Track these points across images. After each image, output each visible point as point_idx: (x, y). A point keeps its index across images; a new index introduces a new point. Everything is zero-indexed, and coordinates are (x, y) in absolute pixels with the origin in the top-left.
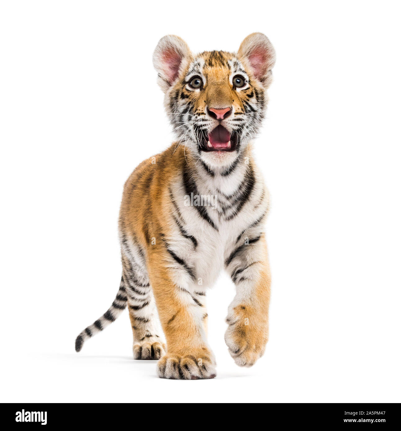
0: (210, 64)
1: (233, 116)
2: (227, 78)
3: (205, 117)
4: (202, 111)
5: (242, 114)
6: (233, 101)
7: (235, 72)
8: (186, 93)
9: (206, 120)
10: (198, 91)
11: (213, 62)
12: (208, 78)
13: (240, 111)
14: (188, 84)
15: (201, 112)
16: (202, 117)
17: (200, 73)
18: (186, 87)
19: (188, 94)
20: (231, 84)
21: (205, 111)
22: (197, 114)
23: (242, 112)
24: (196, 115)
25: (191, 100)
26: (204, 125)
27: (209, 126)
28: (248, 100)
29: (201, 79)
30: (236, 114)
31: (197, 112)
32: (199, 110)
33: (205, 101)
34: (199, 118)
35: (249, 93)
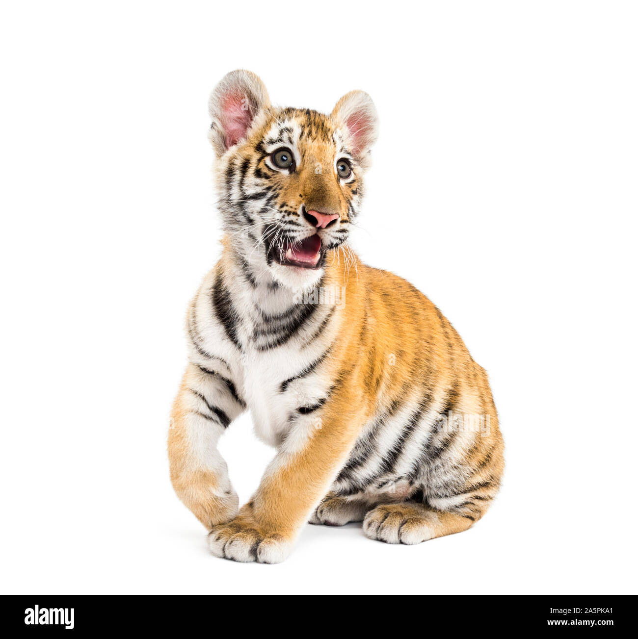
1: (338, 226)
2: (332, 162)
3: (297, 219)
4: (295, 209)
5: (347, 222)
6: (341, 202)
8: (265, 170)
9: (298, 225)
10: (285, 173)
13: (345, 218)
14: (269, 157)
15: (292, 210)
16: (293, 218)
19: (270, 173)
21: (300, 212)
22: (286, 211)
23: (348, 219)
24: (283, 213)
25: (272, 185)
26: (293, 231)
27: (301, 233)
28: (352, 199)
30: (342, 222)
31: (285, 208)
32: (291, 207)
33: (301, 196)
34: (287, 219)
35: (354, 188)
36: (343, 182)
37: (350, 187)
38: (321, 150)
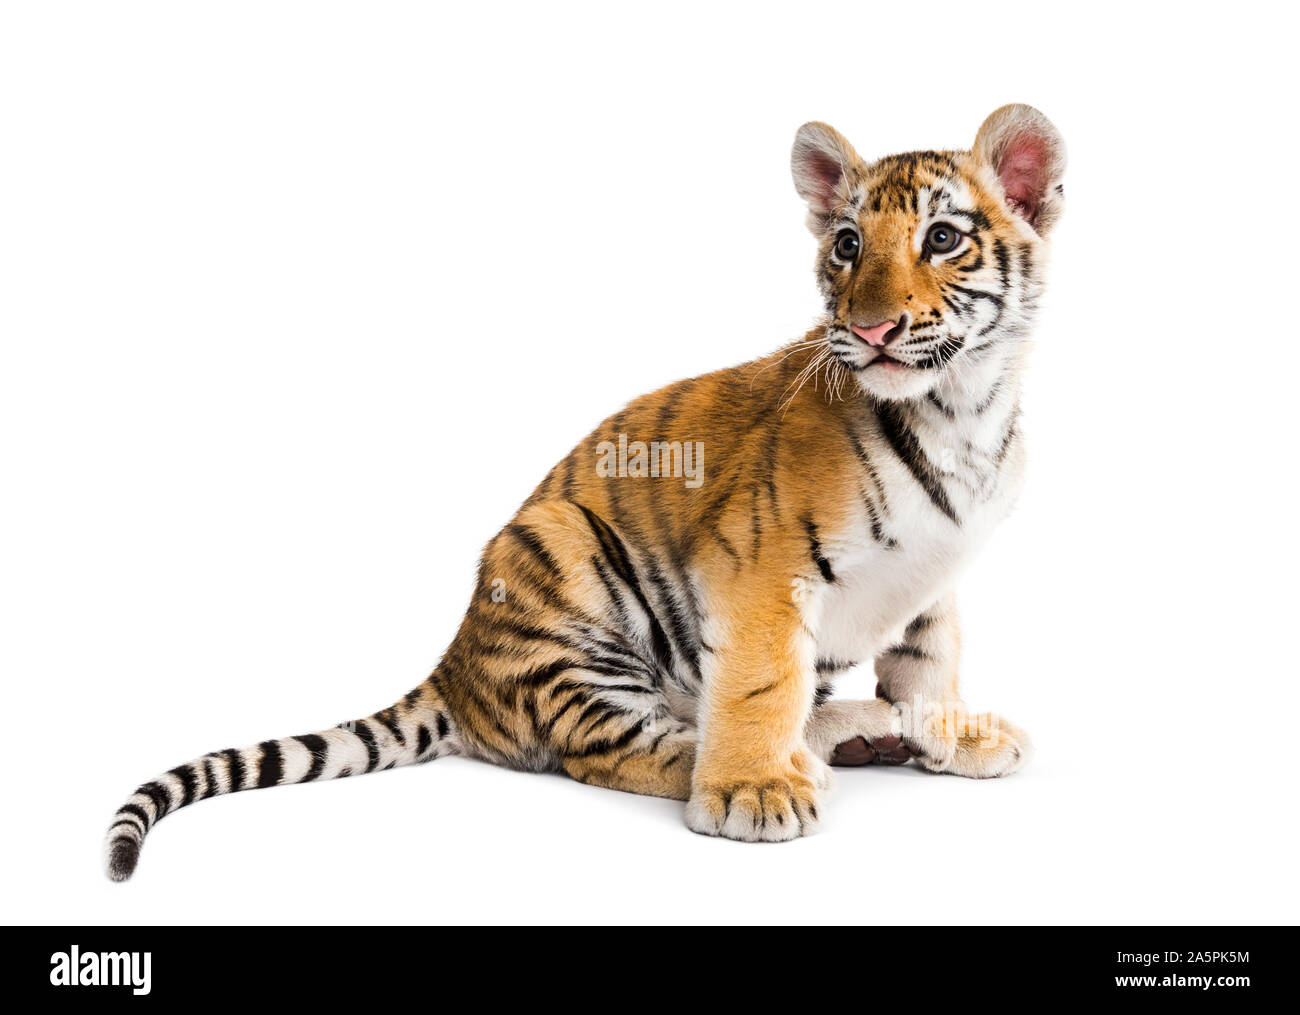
0: (876, 206)
1: (906, 335)
3: (846, 337)
6: (910, 298)
7: (932, 215)
9: (849, 344)
10: (849, 267)
11: (885, 199)
16: (841, 335)
19: (833, 273)
23: (933, 319)
26: (846, 354)
27: (857, 356)
28: (963, 279)
30: (915, 327)
36: (937, 260)
37: (955, 264)
38: (884, 225)
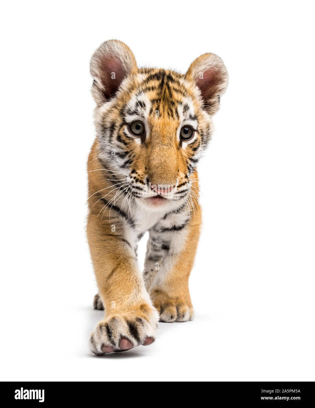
2: (174, 134)
4: (141, 178)
5: (186, 182)
8: (124, 138)
12: (153, 134)
13: (184, 180)
14: (127, 126)
17: (143, 117)
18: (124, 129)
20: (178, 140)
21: (145, 181)
22: (135, 178)
24: (132, 179)
25: (128, 151)
29: (143, 125)
31: (134, 175)
32: (139, 175)
33: (146, 168)
34: (135, 184)
35: (195, 146)
